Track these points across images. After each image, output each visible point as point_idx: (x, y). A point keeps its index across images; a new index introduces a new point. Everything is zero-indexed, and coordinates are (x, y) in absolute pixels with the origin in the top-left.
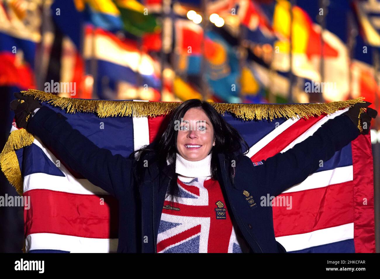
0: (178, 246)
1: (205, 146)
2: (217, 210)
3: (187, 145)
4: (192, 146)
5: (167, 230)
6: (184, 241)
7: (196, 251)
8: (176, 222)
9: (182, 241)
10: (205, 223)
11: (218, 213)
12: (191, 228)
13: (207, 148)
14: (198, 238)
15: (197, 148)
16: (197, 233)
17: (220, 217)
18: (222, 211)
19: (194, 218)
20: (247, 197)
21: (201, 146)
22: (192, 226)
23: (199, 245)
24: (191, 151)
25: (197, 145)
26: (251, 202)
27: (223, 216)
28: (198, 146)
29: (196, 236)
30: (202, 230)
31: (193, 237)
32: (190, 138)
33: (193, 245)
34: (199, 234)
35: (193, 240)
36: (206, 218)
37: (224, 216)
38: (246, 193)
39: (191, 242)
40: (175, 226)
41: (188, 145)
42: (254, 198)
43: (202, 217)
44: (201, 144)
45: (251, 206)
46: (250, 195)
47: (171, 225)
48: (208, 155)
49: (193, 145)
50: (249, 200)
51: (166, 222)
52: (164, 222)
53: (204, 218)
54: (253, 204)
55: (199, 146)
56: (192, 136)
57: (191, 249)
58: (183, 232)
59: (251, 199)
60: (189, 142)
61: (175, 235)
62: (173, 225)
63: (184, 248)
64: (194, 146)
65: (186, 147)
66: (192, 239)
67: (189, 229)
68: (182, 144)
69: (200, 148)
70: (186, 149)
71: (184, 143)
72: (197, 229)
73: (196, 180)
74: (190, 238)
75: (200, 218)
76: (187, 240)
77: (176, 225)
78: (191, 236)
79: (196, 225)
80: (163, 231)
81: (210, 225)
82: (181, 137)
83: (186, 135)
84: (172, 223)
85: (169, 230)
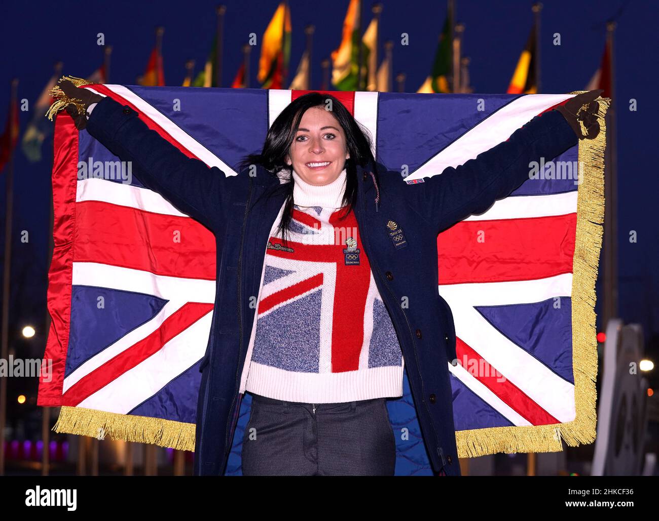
0: (290, 305)
1: (336, 161)
2: (346, 251)
3: (309, 163)
4: (316, 165)
5: (275, 280)
6: (299, 297)
7: (317, 312)
8: (288, 268)
9: (296, 297)
10: (329, 270)
11: (348, 256)
12: (310, 278)
14: (320, 292)
15: (324, 167)
16: (318, 285)
17: (351, 262)
18: (354, 253)
19: (314, 263)
20: (393, 231)
21: (330, 164)
22: (311, 276)
23: (321, 303)
25: (324, 162)
26: (397, 238)
27: (355, 261)
28: (325, 164)
29: (316, 289)
30: (325, 281)
31: (313, 291)
32: (314, 153)
33: (312, 303)
34: (320, 287)
35: (312, 296)
36: (331, 263)
37: (358, 260)
38: (392, 225)
39: (309, 299)
40: (287, 275)
41: (311, 164)
42: (404, 233)
43: (325, 262)
45: (397, 245)
46: (398, 228)
47: (281, 273)
49: (318, 163)
50: (395, 236)
51: (275, 269)
52: (272, 268)
53: (328, 263)
54: (400, 241)
56: (317, 150)
57: (309, 310)
58: (297, 284)
59: (398, 234)
60: (312, 160)
61: (287, 287)
62: (284, 273)
63: (299, 307)
66: (312, 294)
67: (306, 279)
68: (302, 162)
71: (306, 162)
72: (318, 280)
74: (308, 293)
75: (323, 263)
76: (304, 295)
77: (289, 272)
78: (309, 289)
79: (315, 274)
80: (271, 281)
81: (335, 274)
82: (300, 151)
83: (307, 149)
84: (282, 270)
85: (278, 279)
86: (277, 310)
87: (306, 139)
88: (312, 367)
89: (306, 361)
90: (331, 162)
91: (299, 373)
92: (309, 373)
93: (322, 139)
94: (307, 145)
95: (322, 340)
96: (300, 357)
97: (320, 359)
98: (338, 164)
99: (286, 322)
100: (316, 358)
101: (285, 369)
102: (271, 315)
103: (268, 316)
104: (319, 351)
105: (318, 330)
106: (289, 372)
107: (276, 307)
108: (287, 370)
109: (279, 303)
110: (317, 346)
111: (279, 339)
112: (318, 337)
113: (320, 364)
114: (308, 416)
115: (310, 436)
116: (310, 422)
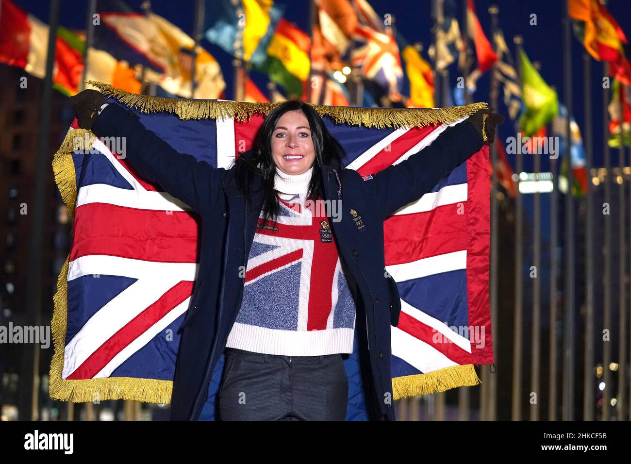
0: (275, 274)
1: (308, 156)
2: (322, 231)
3: (286, 156)
4: (292, 157)
5: (262, 254)
6: (283, 268)
7: (297, 280)
8: (274, 244)
9: (279, 268)
10: (308, 246)
11: (323, 235)
12: (292, 253)
13: (310, 159)
14: (300, 265)
15: (298, 159)
16: (298, 258)
17: (326, 240)
18: (328, 233)
19: (295, 240)
20: (355, 218)
22: (293, 250)
23: (300, 273)
24: (292, 164)
25: (298, 155)
26: (359, 223)
27: (328, 239)
28: (299, 157)
29: (297, 262)
30: (304, 255)
31: (294, 263)
32: (290, 147)
33: (293, 273)
34: (300, 260)
36: (309, 241)
37: (330, 239)
38: (354, 212)
39: (290, 269)
40: (272, 249)
42: (362, 219)
43: (305, 239)
44: (303, 154)
45: (359, 228)
46: (358, 215)
47: (267, 248)
48: (311, 168)
49: (293, 155)
50: (357, 221)
51: (261, 244)
52: (259, 244)
53: (307, 241)
54: (361, 226)
55: (301, 157)
56: (292, 145)
57: (290, 278)
58: (281, 257)
59: (359, 220)
60: (288, 153)
61: (272, 259)
62: (270, 248)
63: (282, 276)
64: (295, 157)
65: (284, 158)
66: (293, 266)
67: (289, 253)
68: (280, 155)
69: (302, 160)
70: (284, 161)
71: (283, 154)
72: (299, 254)
73: (297, 196)
74: (289, 265)
75: (303, 240)
76: (287, 266)
77: (274, 247)
78: (291, 261)
79: (297, 249)
80: (257, 255)
81: (313, 249)
82: (279, 145)
83: (284, 144)
84: (268, 245)
85: (265, 253)
86: (263, 278)
87: (284, 136)
88: (291, 325)
89: (287, 321)
90: (303, 156)
91: (280, 330)
92: (289, 331)
93: (298, 137)
94: (285, 141)
95: (300, 304)
96: (282, 317)
97: (298, 319)
98: (309, 159)
99: (270, 288)
100: (295, 319)
101: (268, 327)
102: (257, 283)
103: (253, 284)
104: (297, 313)
105: (298, 295)
106: (271, 330)
107: (262, 276)
108: (270, 328)
109: (264, 273)
110: (296, 309)
111: (264, 302)
112: (298, 301)
113: (298, 323)
114: (286, 365)
115: (287, 382)
116: (287, 370)
